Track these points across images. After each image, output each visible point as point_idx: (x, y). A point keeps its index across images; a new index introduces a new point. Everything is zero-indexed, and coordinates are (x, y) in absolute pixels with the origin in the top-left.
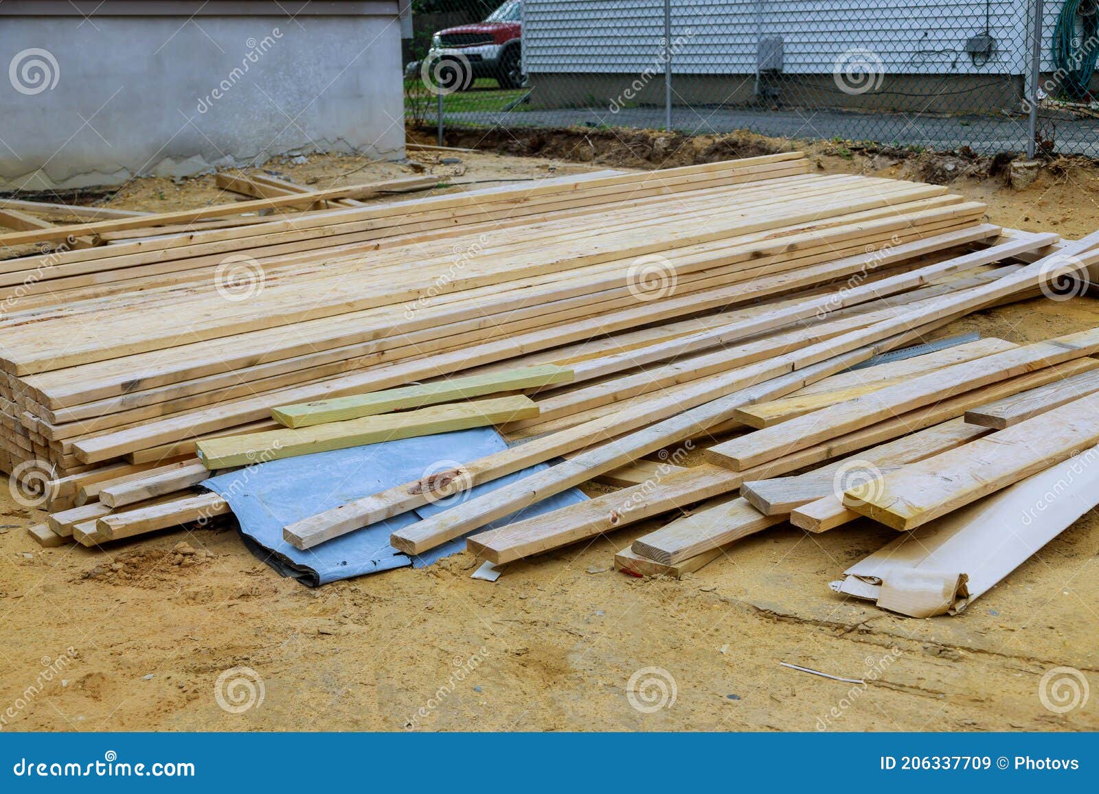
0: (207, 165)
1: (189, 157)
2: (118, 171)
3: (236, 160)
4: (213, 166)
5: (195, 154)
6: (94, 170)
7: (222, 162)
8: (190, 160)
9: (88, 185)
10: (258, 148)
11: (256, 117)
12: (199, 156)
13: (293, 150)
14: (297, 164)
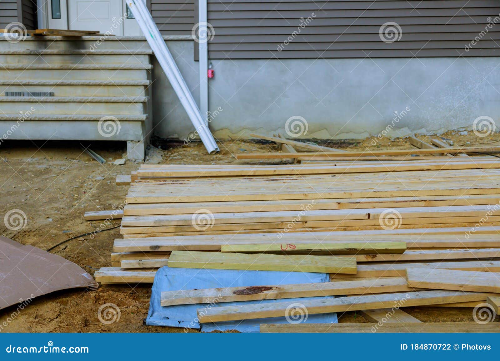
0: (410, 132)
1: (400, 128)
2: (363, 132)
3: (427, 131)
4: (413, 133)
5: (405, 126)
6: (351, 131)
7: (419, 131)
8: (401, 129)
9: (347, 138)
10: (440, 125)
11: (441, 110)
12: (407, 128)
13: (461, 128)
14: (461, 135)
